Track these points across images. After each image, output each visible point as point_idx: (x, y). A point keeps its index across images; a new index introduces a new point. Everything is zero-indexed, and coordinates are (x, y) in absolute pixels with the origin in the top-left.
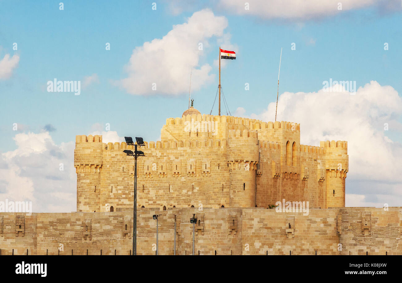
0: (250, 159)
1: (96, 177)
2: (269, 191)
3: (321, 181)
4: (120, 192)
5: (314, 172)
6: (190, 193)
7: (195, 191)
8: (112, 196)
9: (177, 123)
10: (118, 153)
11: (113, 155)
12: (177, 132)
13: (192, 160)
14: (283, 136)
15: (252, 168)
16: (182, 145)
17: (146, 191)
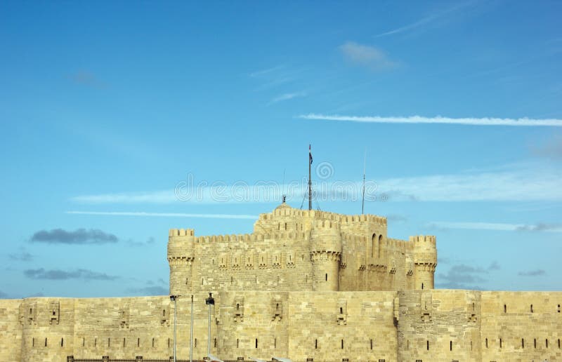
0: (332, 250)
1: (188, 269)
2: (354, 282)
3: (410, 274)
4: (210, 284)
5: (402, 265)
6: (275, 284)
7: (280, 282)
8: (203, 288)
9: (269, 218)
10: (209, 246)
11: (204, 248)
12: (268, 226)
13: (277, 252)
14: (369, 228)
15: (335, 258)
16: (269, 237)
17: (234, 283)
